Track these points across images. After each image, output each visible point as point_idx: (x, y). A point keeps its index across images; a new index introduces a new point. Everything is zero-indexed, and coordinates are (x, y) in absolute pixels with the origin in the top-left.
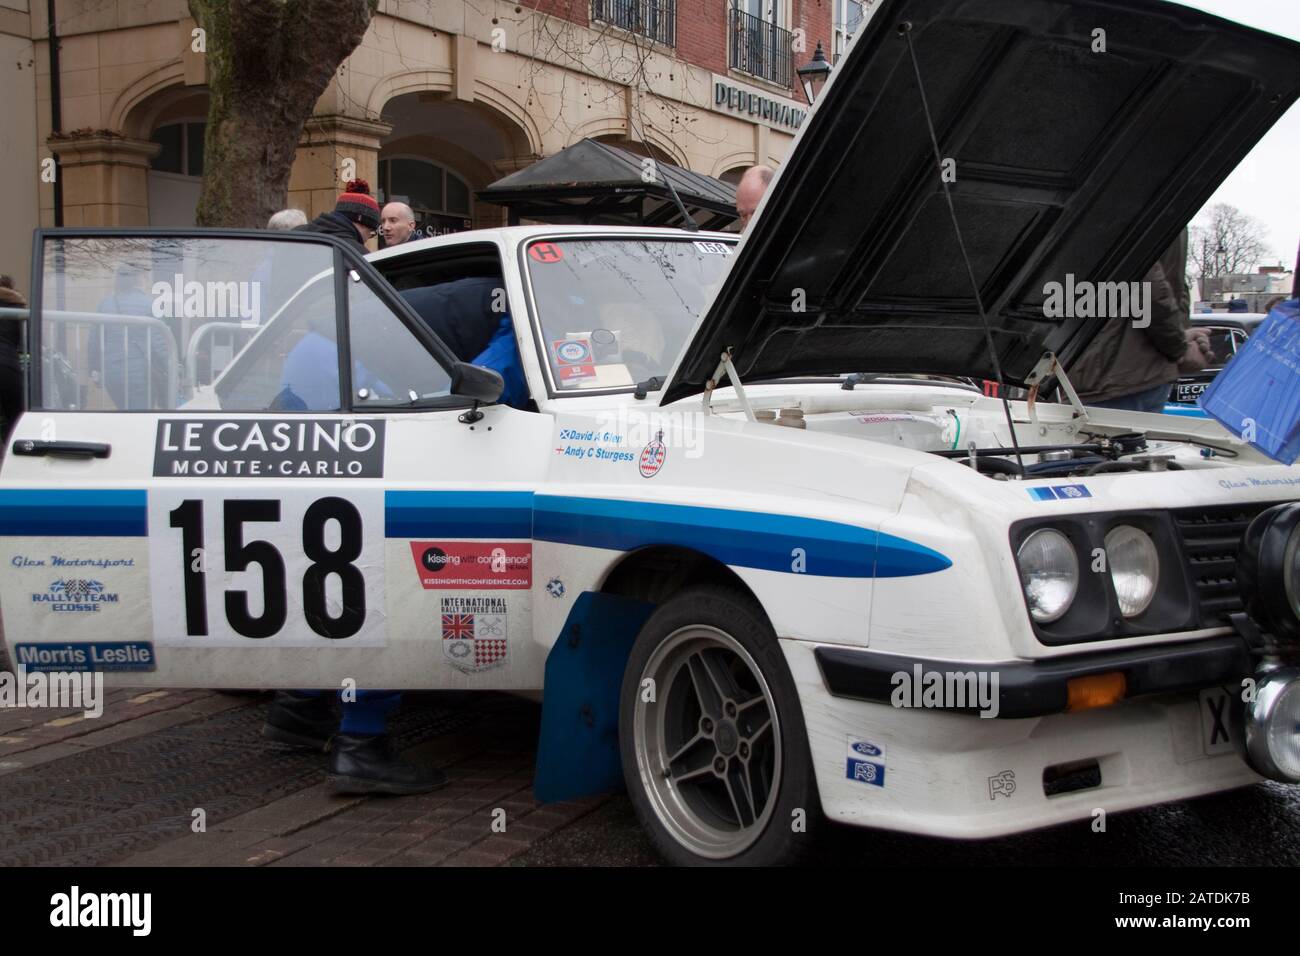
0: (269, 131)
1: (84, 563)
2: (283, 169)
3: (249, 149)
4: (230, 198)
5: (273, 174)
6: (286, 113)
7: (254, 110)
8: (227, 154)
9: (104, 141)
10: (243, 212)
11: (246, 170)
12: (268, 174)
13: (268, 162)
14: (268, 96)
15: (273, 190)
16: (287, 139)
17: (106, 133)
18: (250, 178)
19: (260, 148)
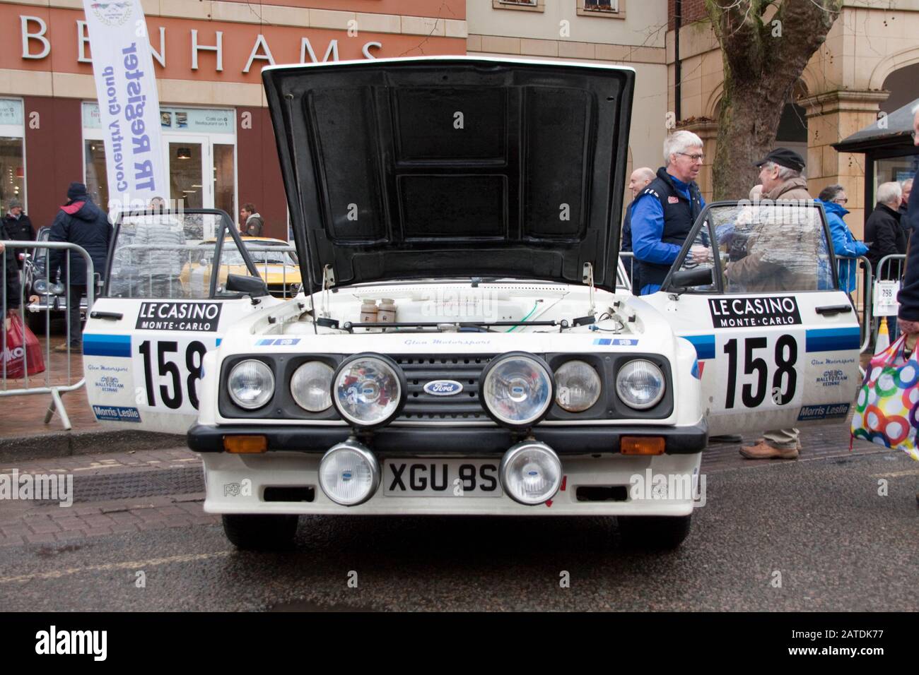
0: (757, 111)
1: (111, 369)
2: (769, 135)
3: (742, 125)
4: (730, 159)
5: (760, 140)
6: (768, 97)
7: (746, 98)
8: (728, 129)
9: (702, 125)
10: (738, 167)
11: (741, 139)
12: (757, 140)
13: (756, 132)
14: (755, 87)
15: (761, 150)
16: (771, 115)
17: (703, 119)
18: (743, 144)
19: (750, 123)
